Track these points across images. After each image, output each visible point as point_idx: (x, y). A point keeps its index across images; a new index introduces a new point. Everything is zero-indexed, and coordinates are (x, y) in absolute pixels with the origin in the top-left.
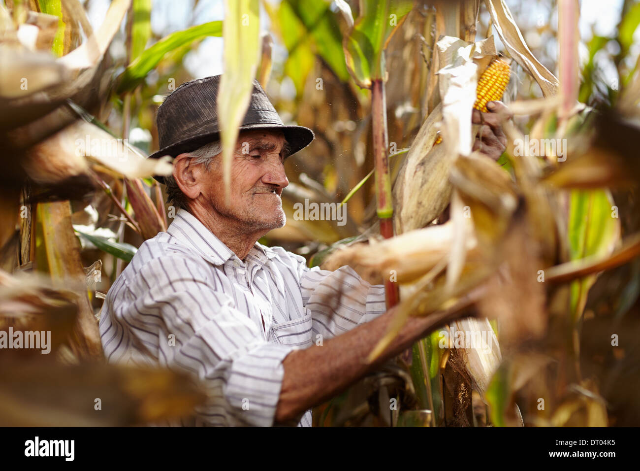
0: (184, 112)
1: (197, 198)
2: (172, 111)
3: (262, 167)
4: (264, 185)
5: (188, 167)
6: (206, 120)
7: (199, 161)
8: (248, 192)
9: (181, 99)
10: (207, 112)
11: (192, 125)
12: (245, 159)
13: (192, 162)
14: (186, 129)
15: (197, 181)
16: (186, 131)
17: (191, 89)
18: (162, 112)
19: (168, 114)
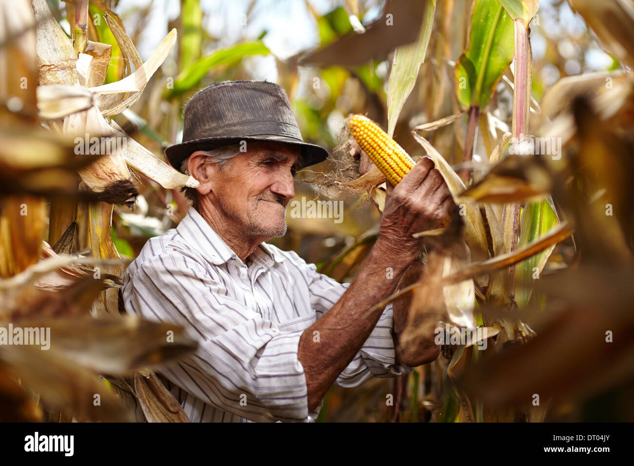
0: (209, 111)
1: (207, 195)
2: (199, 107)
3: (272, 176)
4: (271, 194)
5: (203, 164)
6: (228, 123)
7: (214, 161)
8: (255, 197)
9: (209, 97)
10: (230, 116)
11: (214, 125)
12: (258, 166)
13: (207, 160)
14: (207, 127)
15: (209, 178)
16: (208, 130)
17: (220, 90)
18: (190, 106)
19: (195, 109)
